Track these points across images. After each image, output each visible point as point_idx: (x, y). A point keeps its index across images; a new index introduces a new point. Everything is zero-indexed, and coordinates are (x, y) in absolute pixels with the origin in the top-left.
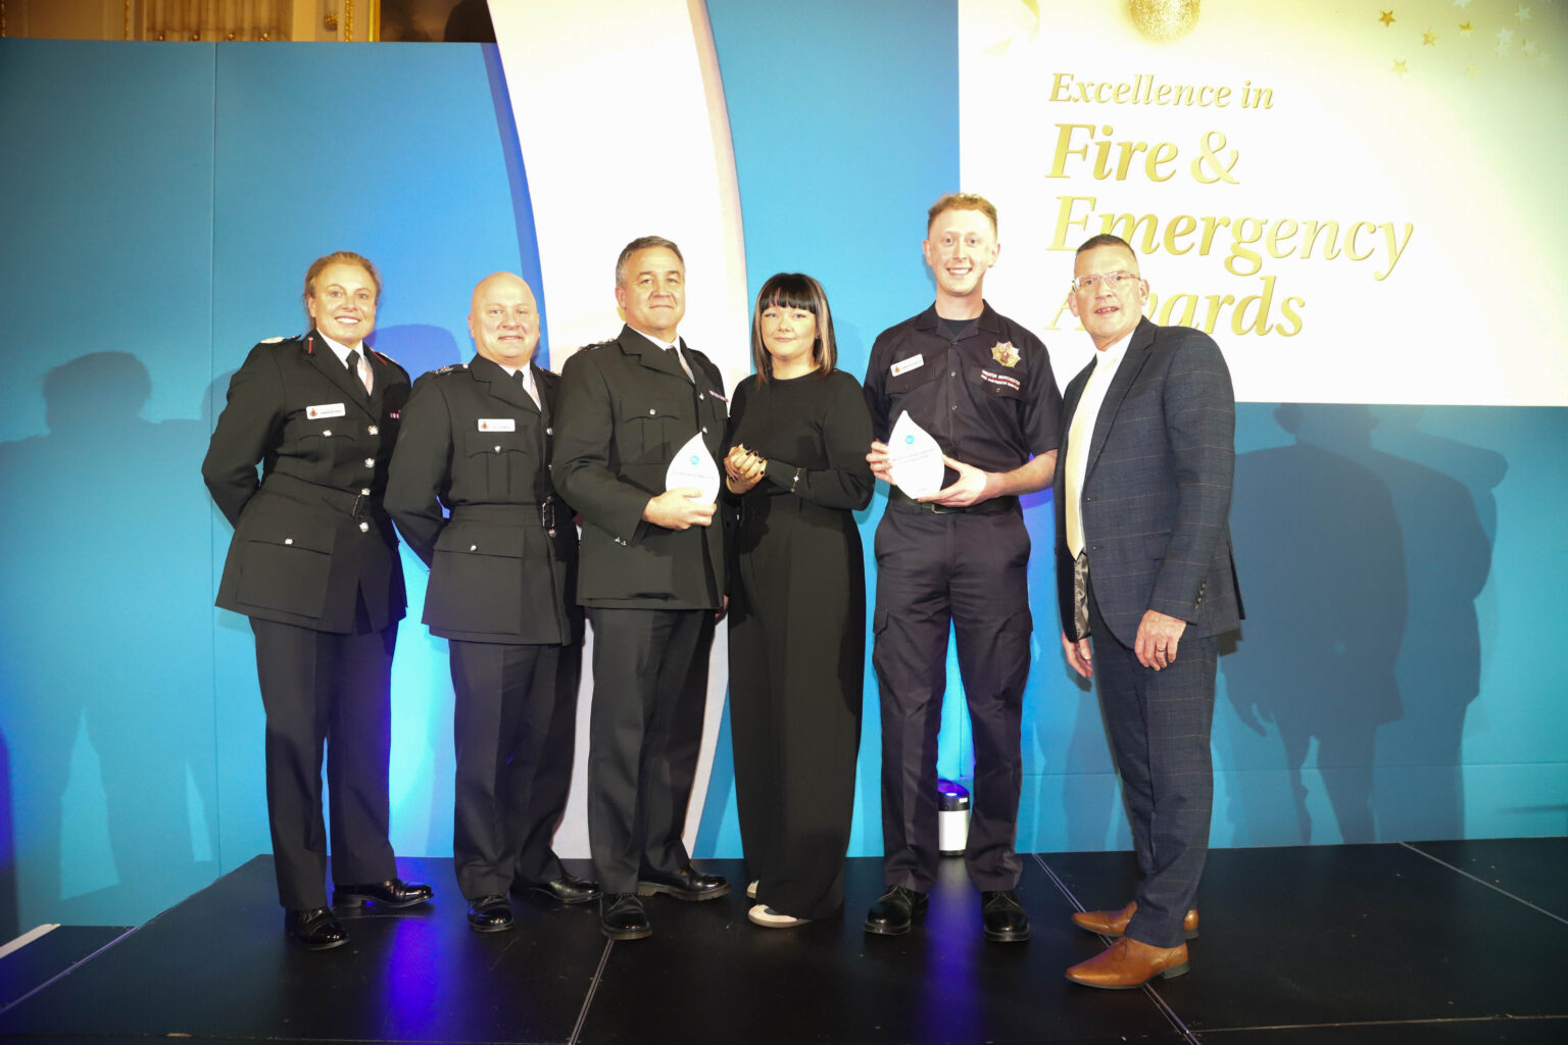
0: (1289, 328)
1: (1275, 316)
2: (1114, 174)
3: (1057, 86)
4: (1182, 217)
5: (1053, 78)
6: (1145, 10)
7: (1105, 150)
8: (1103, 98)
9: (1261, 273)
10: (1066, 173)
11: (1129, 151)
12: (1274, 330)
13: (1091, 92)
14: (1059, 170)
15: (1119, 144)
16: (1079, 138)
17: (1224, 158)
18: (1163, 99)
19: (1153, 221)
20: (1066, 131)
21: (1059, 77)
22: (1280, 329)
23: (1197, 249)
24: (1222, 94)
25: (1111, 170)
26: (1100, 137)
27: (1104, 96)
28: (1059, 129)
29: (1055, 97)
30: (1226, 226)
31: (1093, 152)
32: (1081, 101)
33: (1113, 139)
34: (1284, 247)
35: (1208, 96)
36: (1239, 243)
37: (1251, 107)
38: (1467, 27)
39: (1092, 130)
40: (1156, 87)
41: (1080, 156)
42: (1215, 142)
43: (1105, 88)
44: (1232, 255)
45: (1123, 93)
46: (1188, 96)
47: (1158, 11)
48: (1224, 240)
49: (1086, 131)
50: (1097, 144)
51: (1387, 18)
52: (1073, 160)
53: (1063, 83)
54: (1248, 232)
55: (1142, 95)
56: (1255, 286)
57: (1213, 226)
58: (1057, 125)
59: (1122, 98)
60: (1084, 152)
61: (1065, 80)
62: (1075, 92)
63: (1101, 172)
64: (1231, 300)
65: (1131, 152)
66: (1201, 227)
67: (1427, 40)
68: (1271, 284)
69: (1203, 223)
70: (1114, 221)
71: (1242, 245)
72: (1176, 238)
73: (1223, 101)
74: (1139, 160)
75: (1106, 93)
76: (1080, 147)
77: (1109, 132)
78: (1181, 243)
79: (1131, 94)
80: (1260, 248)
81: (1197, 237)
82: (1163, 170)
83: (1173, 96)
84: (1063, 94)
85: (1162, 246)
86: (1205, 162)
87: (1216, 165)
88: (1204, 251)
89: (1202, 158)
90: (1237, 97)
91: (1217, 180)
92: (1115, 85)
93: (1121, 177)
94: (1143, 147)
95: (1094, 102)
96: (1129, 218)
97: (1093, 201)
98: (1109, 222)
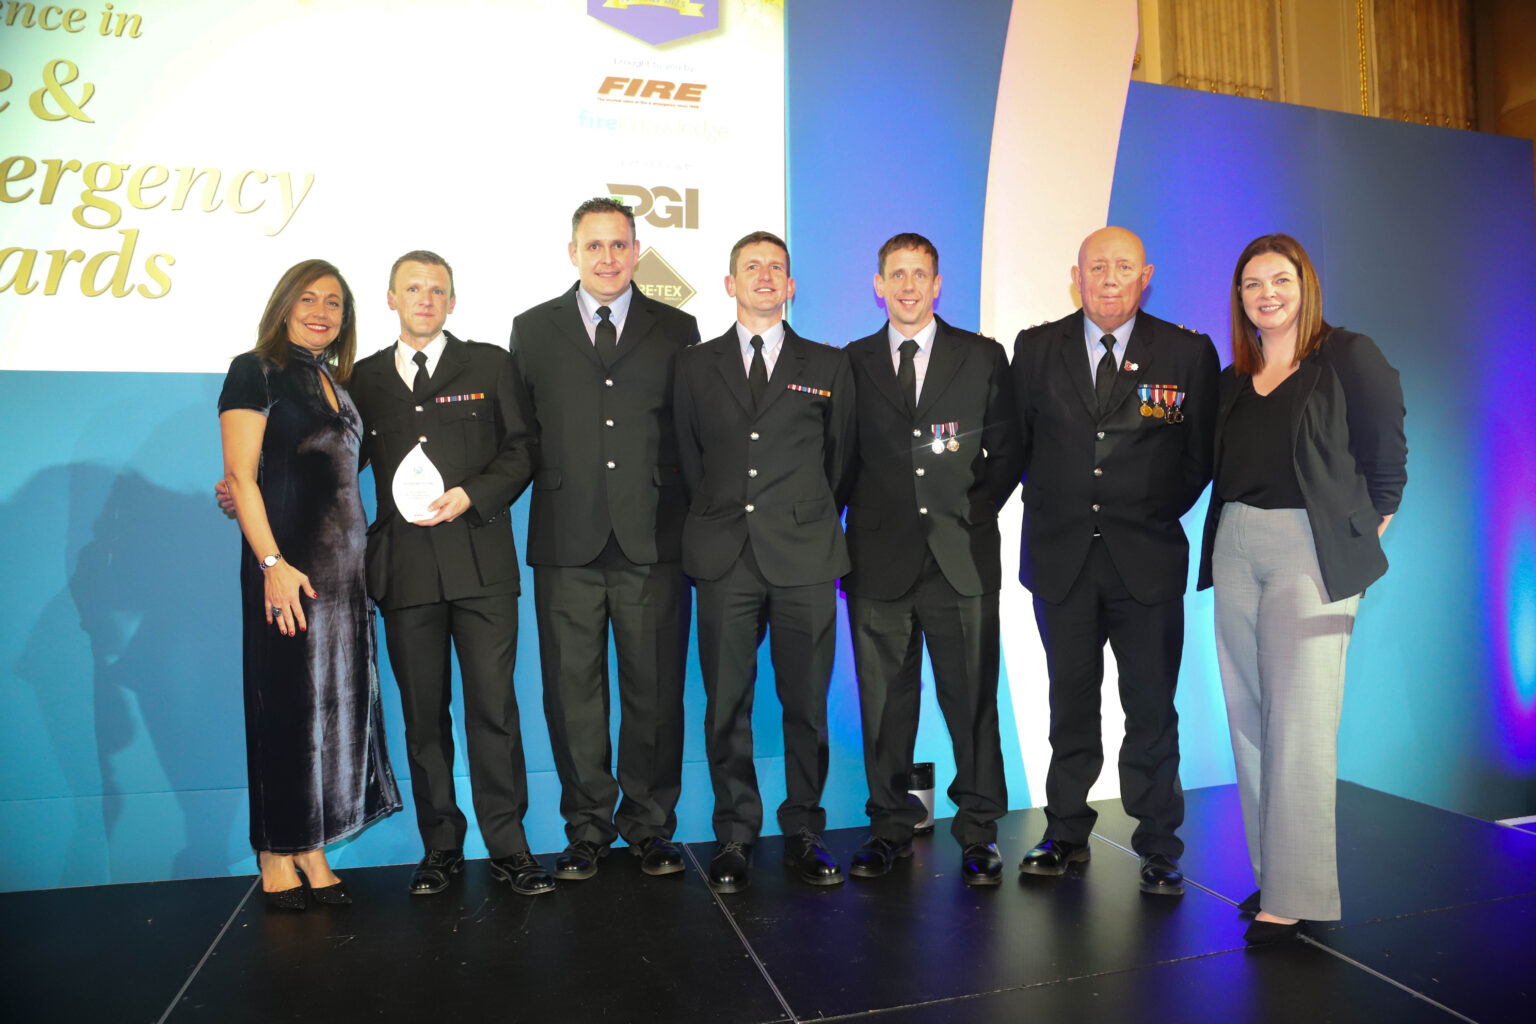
0: (155, 288)
1: (137, 275)
4: (19, 159)
9: (120, 226)
12: (135, 291)
22: (144, 291)
23: (37, 195)
24: (74, 18)
30: (76, 171)
34: (150, 196)
36: (94, 191)
37: (112, 35)
42: (62, 74)
44: (82, 204)
46: (27, 16)
48: (71, 187)
54: (103, 178)
56: (112, 241)
57: (57, 170)
64: (79, 256)
66: (42, 171)
68: (132, 238)
69: (46, 167)
72: (8, 184)
73: (75, 26)
78: (15, 189)
80: (117, 197)
81: (37, 182)
86: (47, 94)
87: (63, 99)
88: (47, 198)
89: (46, 90)
90: (94, 21)
91: (67, 117)
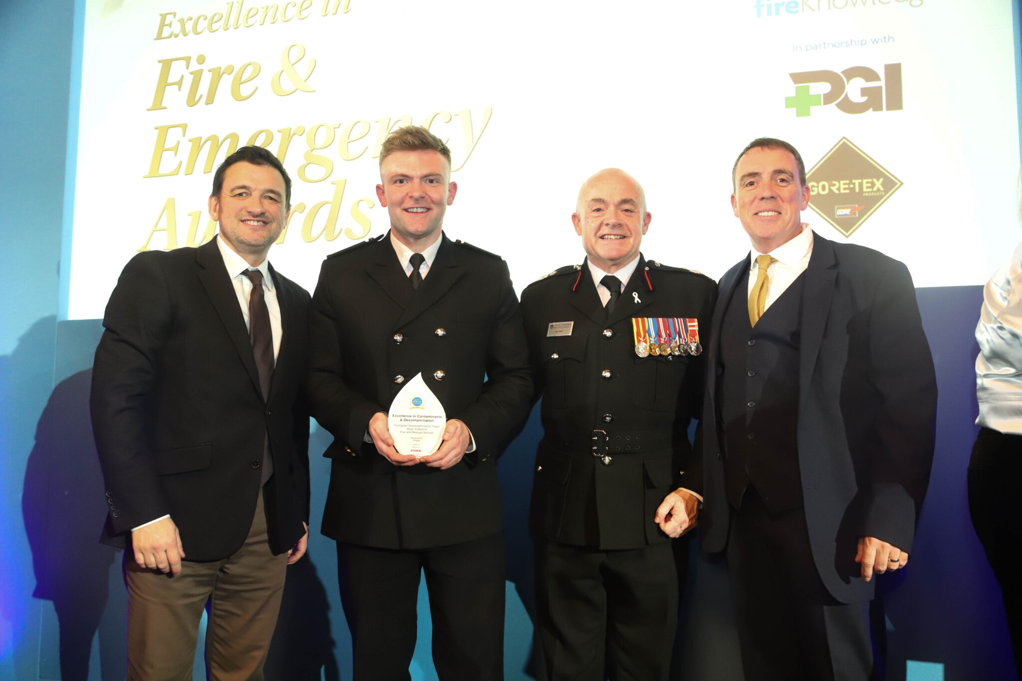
0: (358, 230)
2: (204, 100)
3: (162, 25)
4: (262, 132)
5: (158, 20)
7: (197, 78)
8: (199, 30)
9: (332, 178)
10: (163, 105)
11: (217, 75)
13: (189, 26)
14: (158, 105)
15: (210, 71)
16: (177, 70)
18: (250, 21)
19: (232, 139)
20: (166, 65)
21: (164, 17)
22: (349, 233)
25: (201, 96)
26: (194, 66)
27: (200, 27)
28: (161, 64)
29: (159, 37)
31: (188, 81)
32: (181, 35)
33: (205, 67)
35: (289, 11)
36: (312, 150)
39: (188, 60)
40: (245, 11)
41: (176, 87)
42: (295, 54)
43: (202, 19)
44: (304, 162)
45: (216, 22)
46: (271, 14)
49: (183, 63)
50: (191, 73)
52: (170, 93)
53: (167, 22)
54: (321, 138)
55: (232, 21)
58: (160, 62)
59: (215, 26)
60: (179, 84)
61: (169, 19)
62: (176, 27)
63: (192, 101)
65: (220, 76)
68: (341, 186)
69: (280, 135)
70: (201, 144)
71: (315, 152)
73: (304, 14)
74: (226, 82)
75: (202, 24)
76: (177, 79)
77: (202, 60)
79: (222, 22)
80: (332, 153)
82: (245, 90)
83: (259, 18)
84: (166, 32)
92: (209, 16)
93: (210, 100)
94: (230, 70)
95: (191, 35)
96: (214, 138)
97: (184, 127)
98: (197, 144)
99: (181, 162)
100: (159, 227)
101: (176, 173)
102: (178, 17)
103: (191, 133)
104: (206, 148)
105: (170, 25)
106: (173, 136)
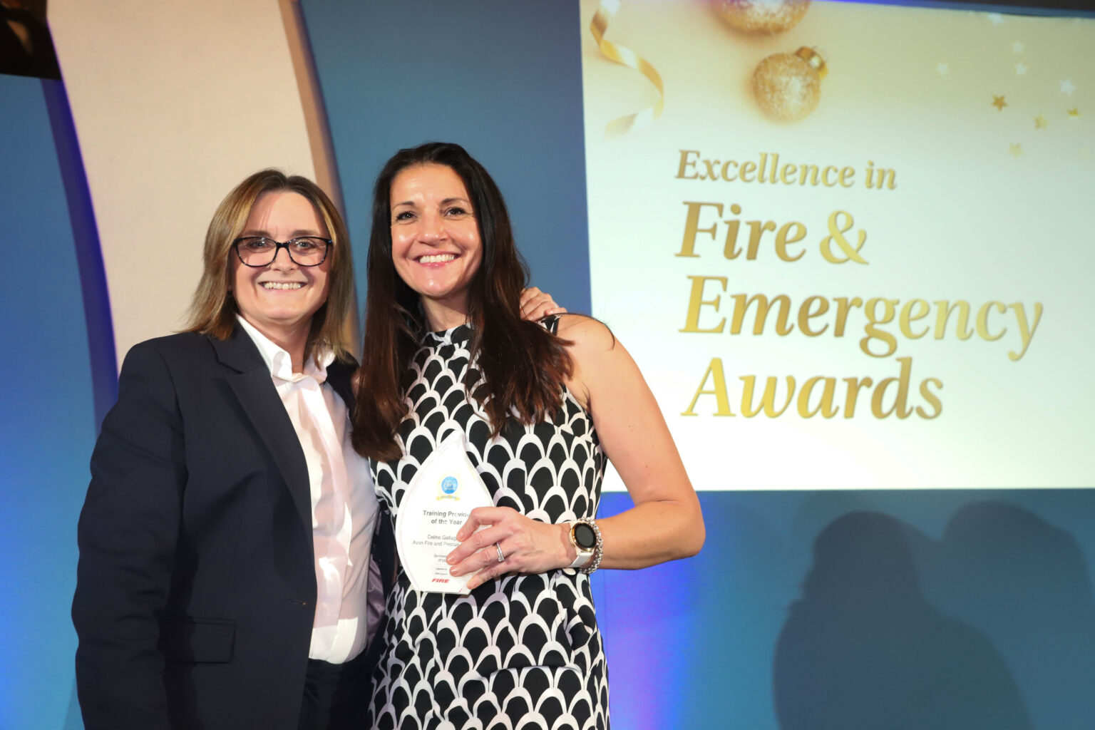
0: (929, 410)
1: (914, 399)
2: (744, 253)
3: (684, 163)
4: (814, 298)
5: (678, 157)
6: (768, 89)
7: (734, 228)
8: (730, 176)
9: (898, 354)
10: (696, 251)
11: (757, 230)
12: (914, 414)
13: (717, 170)
14: (688, 249)
15: (747, 223)
16: (707, 217)
17: (852, 238)
18: (790, 178)
19: (785, 301)
20: (694, 209)
21: (685, 154)
22: (920, 412)
23: (831, 330)
24: (846, 174)
25: (741, 250)
26: (728, 215)
27: (731, 173)
28: (687, 207)
29: (681, 174)
30: (859, 307)
31: (723, 231)
32: (708, 179)
33: (742, 218)
34: (916, 327)
35: (832, 177)
36: (873, 324)
37: (875, 188)
38: (1074, 112)
39: (720, 208)
40: (781, 165)
41: (709, 235)
42: (842, 222)
43: (731, 165)
44: (866, 336)
45: (749, 171)
46: (812, 175)
47: (780, 91)
48: (857, 320)
49: (714, 210)
50: (726, 222)
51: (999, 103)
52: (702, 240)
53: (689, 161)
54: (880, 312)
55: (767, 174)
56: (890, 368)
57: (845, 307)
58: (685, 203)
59: (749, 176)
60: (713, 231)
61: (691, 158)
62: (703, 170)
63: (730, 252)
64: (868, 382)
65: (760, 231)
66: (834, 307)
67: (1039, 124)
68: (906, 364)
69: (836, 304)
70: (746, 303)
71: (876, 326)
72: (810, 320)
73: (848, 181)
74: (768, 239)
75: (732, 171)
76: (710, 226)
77: (736, 209)
78: (815, 324)
79: (756, 173)
80: (893, 328)
81: (831, 317)
82: (792, 250)
83: (798, 175)
84: (689, 171)
85: (797, 329)
86: (833, 242)
87: (844, 245)
88: (839, 332)
89: (830, 238)
90: (861, 177)
91: (847, 260)
92: (741, 163)
93: (752, 255)
94: (771, 226)
95: (721, 180)
96: (761, 298)
97: (724, 281)
98: (742, 303)
99: (724, 321)
100: (706, 388)
101: (720, 329)
102: (703, 157)
103: (734, 288)
104: (753, 309)
105: (694, 164)
106: (711, 290)
